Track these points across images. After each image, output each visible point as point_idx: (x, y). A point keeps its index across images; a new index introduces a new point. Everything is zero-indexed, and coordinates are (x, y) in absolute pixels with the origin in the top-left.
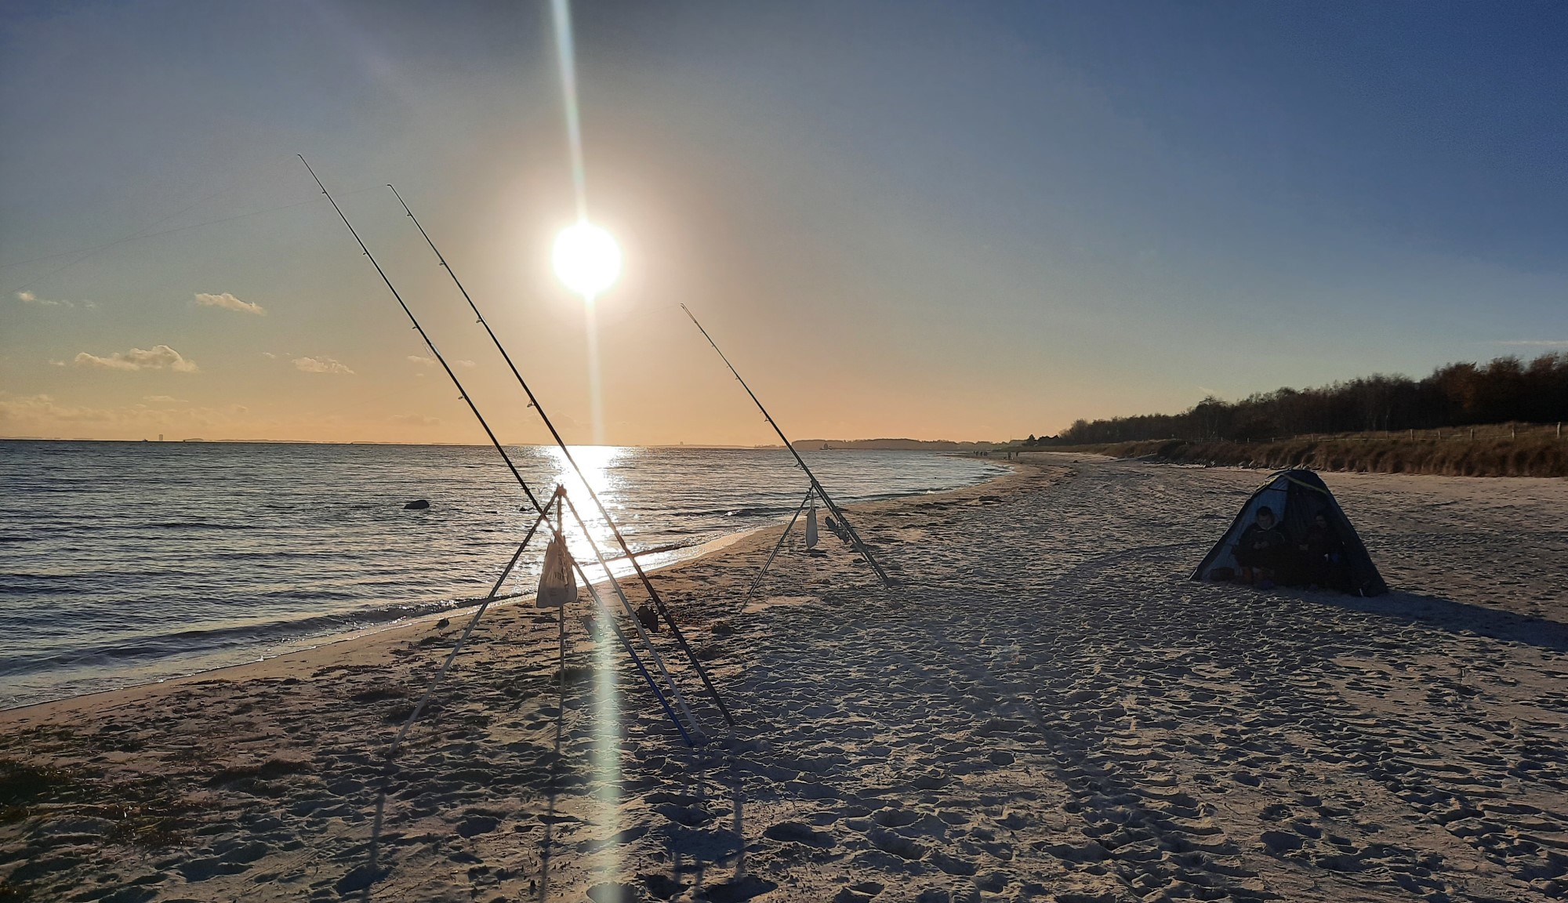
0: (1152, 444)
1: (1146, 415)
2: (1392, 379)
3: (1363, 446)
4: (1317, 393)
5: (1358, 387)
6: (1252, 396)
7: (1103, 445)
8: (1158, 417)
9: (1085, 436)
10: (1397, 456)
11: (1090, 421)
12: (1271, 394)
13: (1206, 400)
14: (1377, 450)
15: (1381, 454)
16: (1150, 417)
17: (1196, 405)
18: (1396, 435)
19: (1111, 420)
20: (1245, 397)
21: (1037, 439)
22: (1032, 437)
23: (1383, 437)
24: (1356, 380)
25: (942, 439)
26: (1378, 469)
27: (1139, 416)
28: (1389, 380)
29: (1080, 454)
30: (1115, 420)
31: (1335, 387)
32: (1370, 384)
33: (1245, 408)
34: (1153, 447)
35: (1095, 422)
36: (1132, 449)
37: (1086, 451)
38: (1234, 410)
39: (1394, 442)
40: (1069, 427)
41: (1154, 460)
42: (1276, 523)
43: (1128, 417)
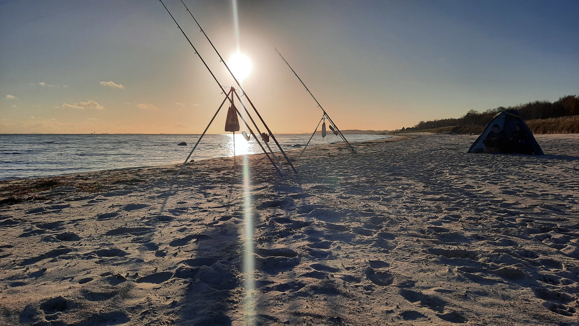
0: (450, 128)
1: (447, 119)
2: (543, 102)
3: (531, 125)
4: (513, 108)
5: (529, 106)
6: (488, 110)
7: (430, 129)
8: (452, 119)
9: (423, 126)
10: (544, 127)
11: (426, 121)
12: (495, 109)
13: (471, 111)
14: (537, 126)
15: (538, 127)
16: (449, 119)
17: (466, 114)
18: (544, 120)
19: (433, 121)
20: (485, 111)
21: (405, 129)
22: (404, 128)
23: (539, 121)
24: (529, 103)
25: (370, 130)
26: (537, 133)
27: (444, 119)
28: (542, 102)
29: (422, 133)
30: (435, 121)
31: (520, 106)
32: (534, 104)
33: (485, 114)
34: (450, 129)
35: (427, 122)
36: (442, 130)
37: (424, 132)
38: (481, 116)
39: (544, 123)
40: (418, 124)
41: (450, 133)
42: (500, 130)
43: (440, 120)
